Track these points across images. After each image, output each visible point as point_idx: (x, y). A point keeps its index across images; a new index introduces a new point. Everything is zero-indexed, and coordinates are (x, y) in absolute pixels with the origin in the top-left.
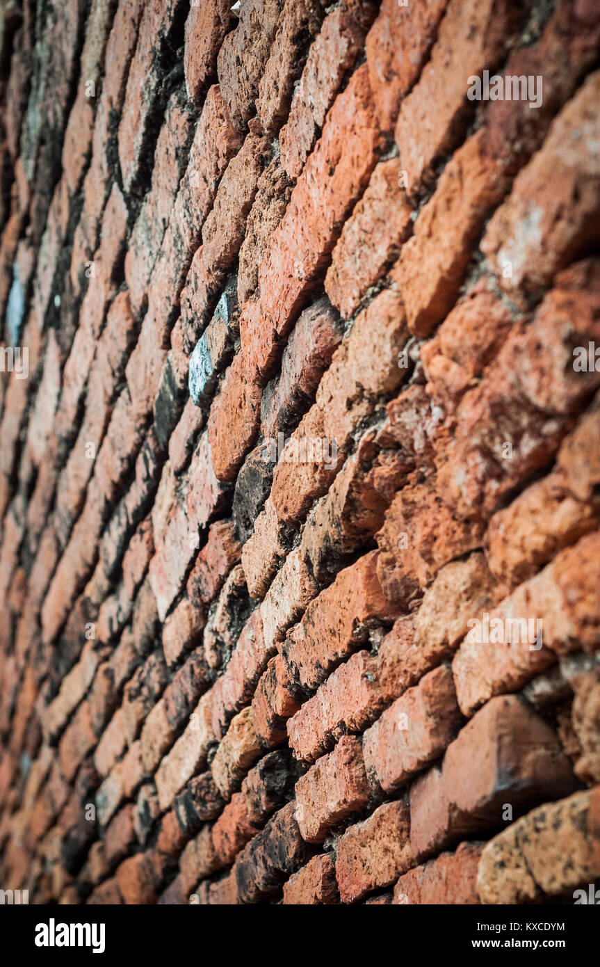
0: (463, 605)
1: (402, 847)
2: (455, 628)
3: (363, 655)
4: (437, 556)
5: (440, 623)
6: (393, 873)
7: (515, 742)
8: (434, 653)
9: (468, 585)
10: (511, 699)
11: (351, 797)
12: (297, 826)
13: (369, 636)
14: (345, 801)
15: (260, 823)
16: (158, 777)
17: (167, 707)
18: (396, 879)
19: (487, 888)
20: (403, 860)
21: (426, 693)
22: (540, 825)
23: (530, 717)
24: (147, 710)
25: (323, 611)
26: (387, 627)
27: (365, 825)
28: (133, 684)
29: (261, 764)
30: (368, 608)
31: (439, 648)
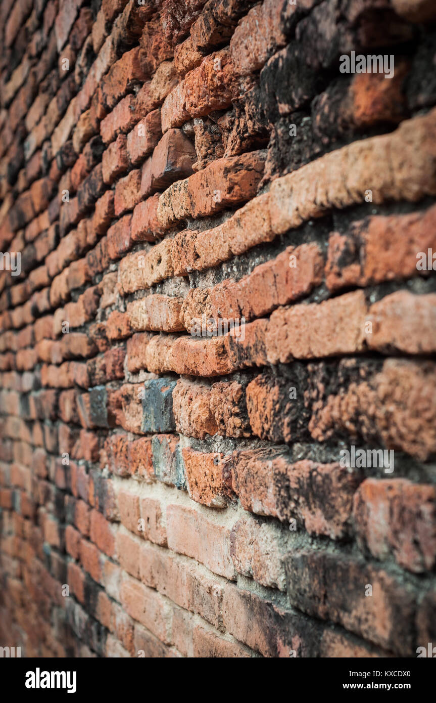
0: (168, 82)
1: (138, 192)
2: (163, 92)
3: (131, 97)
4: (160, 57)
5: (158, 89)
6: (133, 204)
7: (176, 150)
8: (154, 102)
9: (170, 74)
10: (177, 130)
11: (120, 165)
12: (102, 175)
13: (134, 88)
14: (118, 166)
15: (89, 171)
16: (53, 138)
17: (58, 101)
18: (135, 207)
19: (160, 214)
20: (137, 198)
21: (148, 121)
22: (175, 189)
23: (185, 140)
24: (50, 100)
25: (117, 71)
26: (141, 85)
27: (125, 179)
28: (45, 84)
29: (91, 141)
30: (133, 74)
31: (156, 101)
